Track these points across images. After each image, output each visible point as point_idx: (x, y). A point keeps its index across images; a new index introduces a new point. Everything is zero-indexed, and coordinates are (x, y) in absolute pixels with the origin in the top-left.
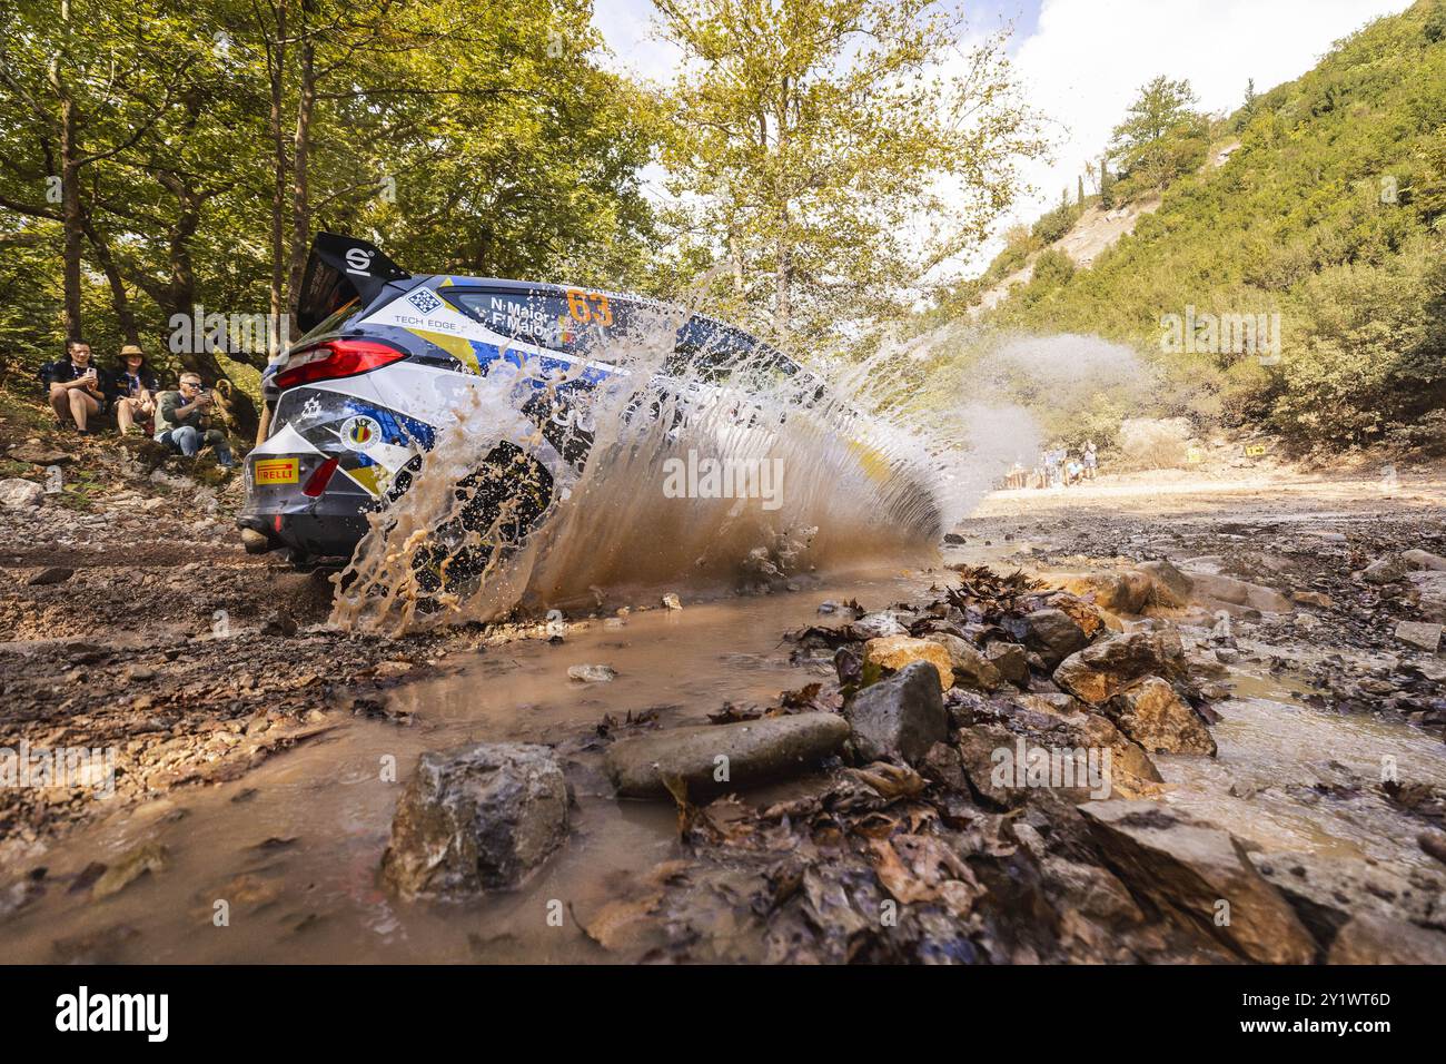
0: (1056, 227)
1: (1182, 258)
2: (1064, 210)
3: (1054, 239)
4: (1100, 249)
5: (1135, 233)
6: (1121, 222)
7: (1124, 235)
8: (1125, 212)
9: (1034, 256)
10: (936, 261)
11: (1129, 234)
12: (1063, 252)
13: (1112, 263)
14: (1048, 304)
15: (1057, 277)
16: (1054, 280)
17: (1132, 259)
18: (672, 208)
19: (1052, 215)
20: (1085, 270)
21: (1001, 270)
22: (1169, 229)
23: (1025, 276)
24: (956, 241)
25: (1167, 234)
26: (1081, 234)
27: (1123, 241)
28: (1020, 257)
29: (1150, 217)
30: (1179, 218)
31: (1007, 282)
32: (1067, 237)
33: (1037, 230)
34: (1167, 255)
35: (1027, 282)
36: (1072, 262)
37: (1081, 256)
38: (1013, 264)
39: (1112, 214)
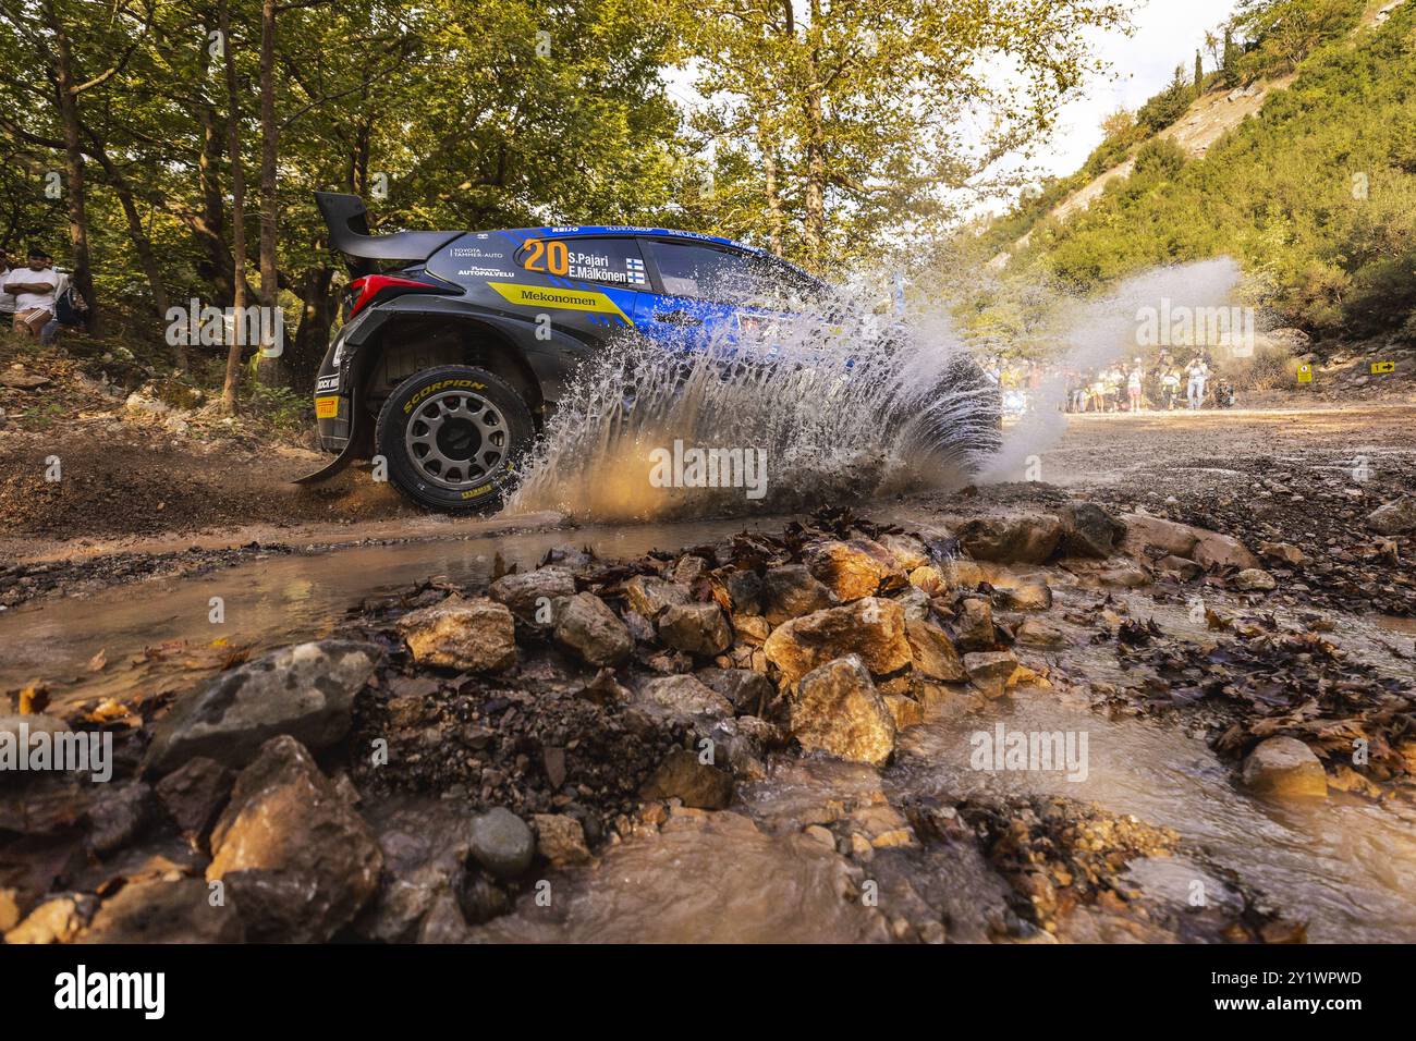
0: (1165, 112)
1: (1313, 142)
2: (1176, 90)
3: (1162, 126)
4: (1218, 134)
5: (1261, 113)
6: (1246, 103)
7: (1247, 117)
8: (1251, 91)
9: (1137, 147)
10: (995, 156)
11: (1255, 115)
12: (1171, 141)
13: (1229, 151)
14: (1149, 200)
15: (1163, 169)
16: (1159, 173)
17: (1255, 144)
18: (703, 110)
19: (1161, 97)
20: (1197, 161)
21: (1097, 166)
22: (1304, 107)
23: (1124, 171)
24: (1019, 132)
25: (1301, 114)
26: (1197, 118)
27: (1246, 124)
28: (1121, 148)
29: (1280, 93)
30: (1317, 93)
31: (1102, 180)
32: (1179, 123)
33: (1143, 115)
34: (1299, 138)
35: (1127, 177)
36: (1182, 152)
37: (1193, 145)
38: (1111, 158)
39: (1236, 93)
